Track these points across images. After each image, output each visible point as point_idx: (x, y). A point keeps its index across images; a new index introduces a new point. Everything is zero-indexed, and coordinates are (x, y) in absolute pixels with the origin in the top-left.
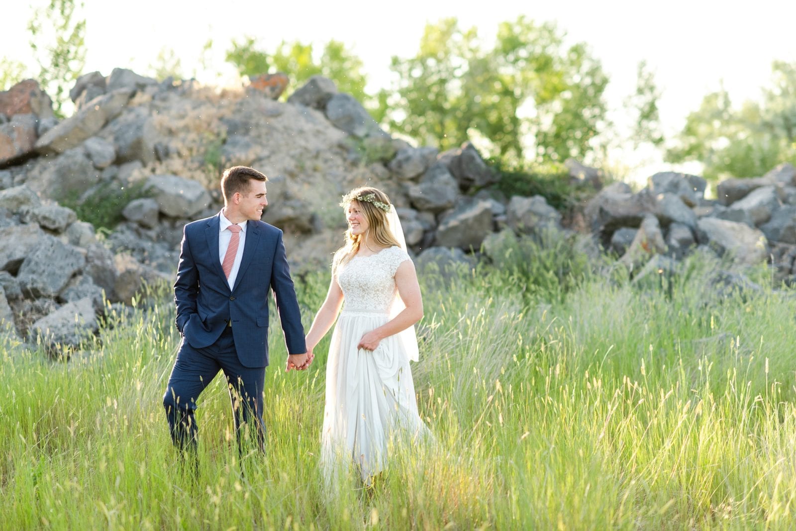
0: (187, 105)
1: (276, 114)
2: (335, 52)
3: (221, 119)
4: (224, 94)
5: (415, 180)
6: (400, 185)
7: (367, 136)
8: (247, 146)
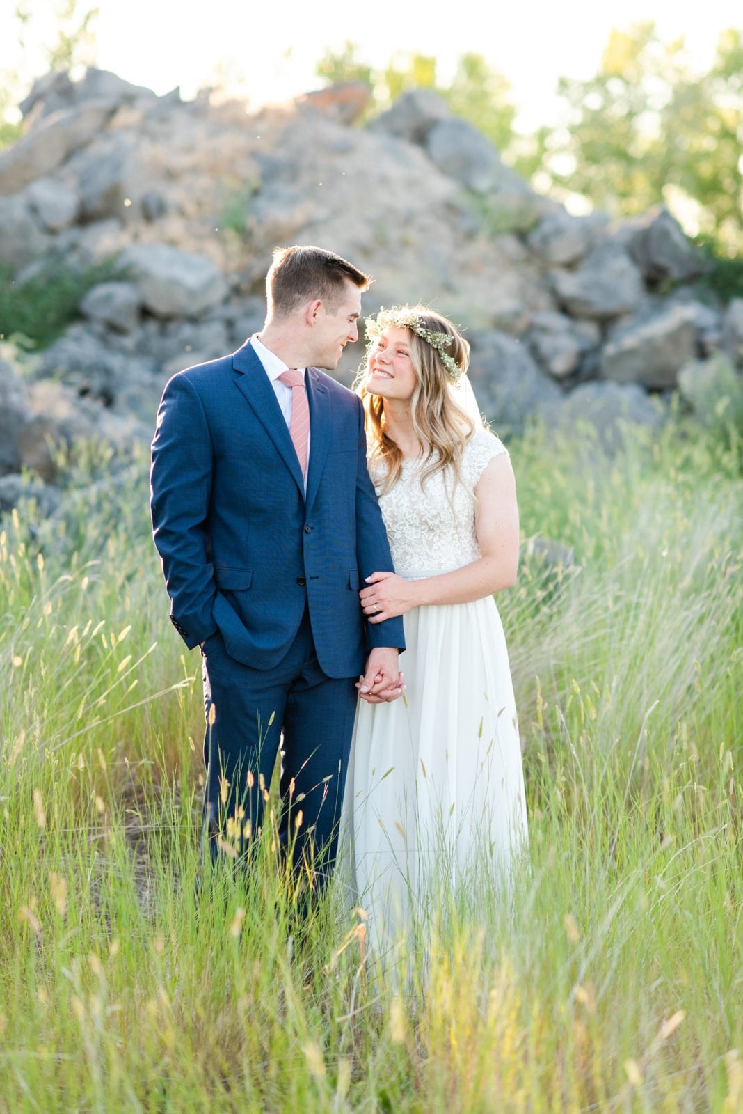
0: (199, 131)
1: (344, 150)
2: (472, 66)
3: (254, 155)
4: (262, 115)
5: (571, 266)
6: (544, 273)
7: (494, 190)
8: (293, 201)
